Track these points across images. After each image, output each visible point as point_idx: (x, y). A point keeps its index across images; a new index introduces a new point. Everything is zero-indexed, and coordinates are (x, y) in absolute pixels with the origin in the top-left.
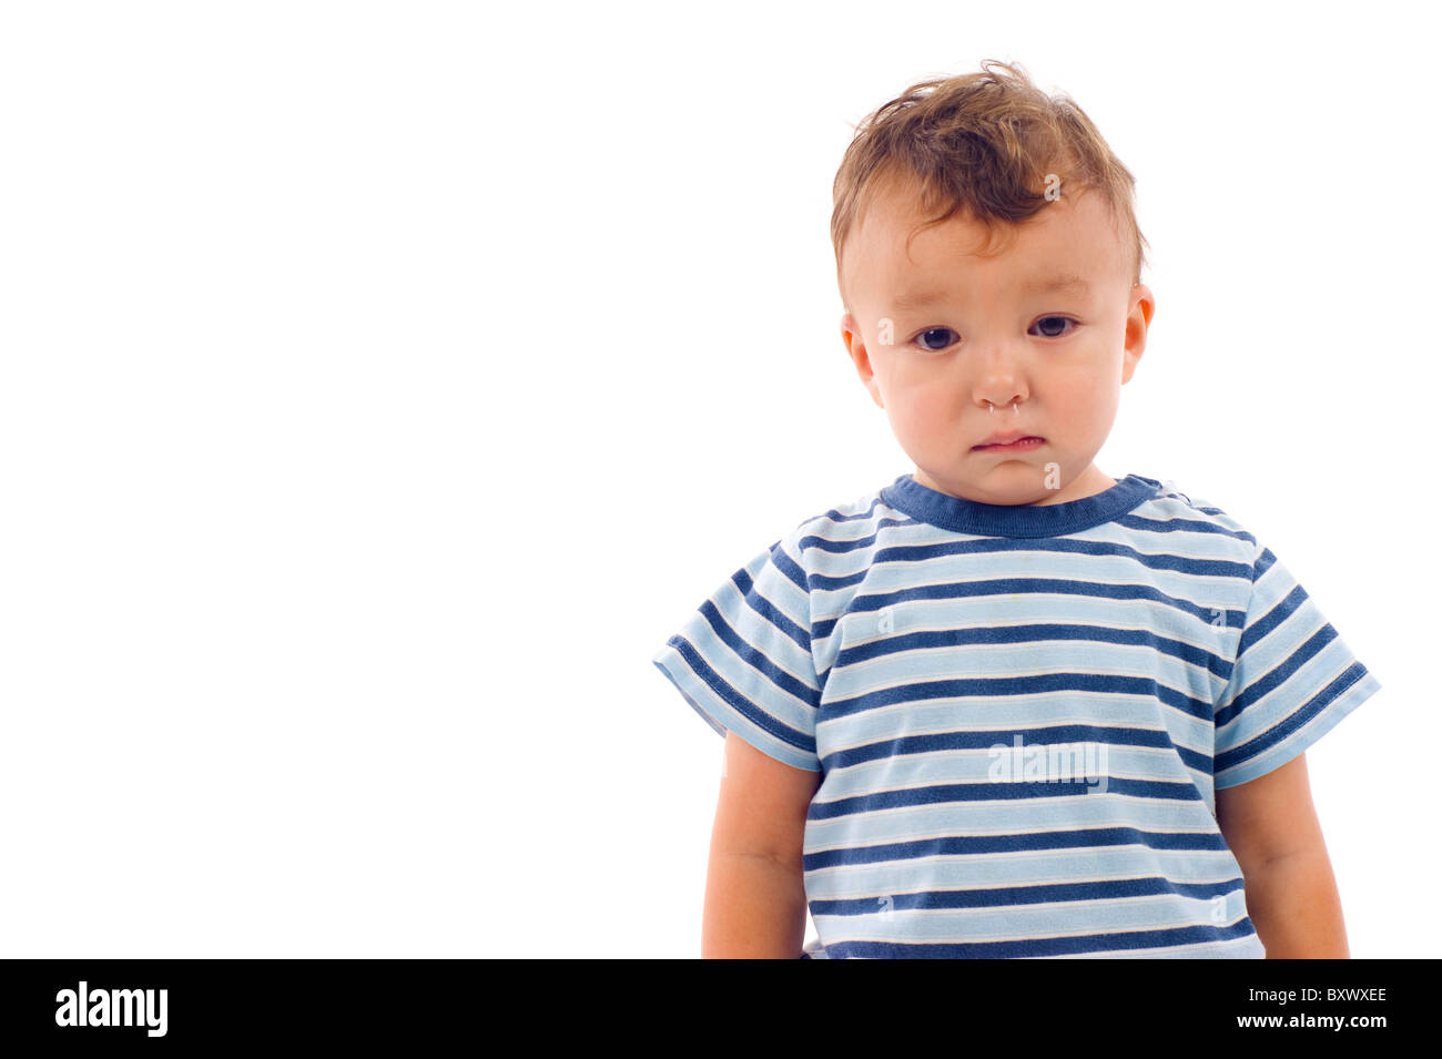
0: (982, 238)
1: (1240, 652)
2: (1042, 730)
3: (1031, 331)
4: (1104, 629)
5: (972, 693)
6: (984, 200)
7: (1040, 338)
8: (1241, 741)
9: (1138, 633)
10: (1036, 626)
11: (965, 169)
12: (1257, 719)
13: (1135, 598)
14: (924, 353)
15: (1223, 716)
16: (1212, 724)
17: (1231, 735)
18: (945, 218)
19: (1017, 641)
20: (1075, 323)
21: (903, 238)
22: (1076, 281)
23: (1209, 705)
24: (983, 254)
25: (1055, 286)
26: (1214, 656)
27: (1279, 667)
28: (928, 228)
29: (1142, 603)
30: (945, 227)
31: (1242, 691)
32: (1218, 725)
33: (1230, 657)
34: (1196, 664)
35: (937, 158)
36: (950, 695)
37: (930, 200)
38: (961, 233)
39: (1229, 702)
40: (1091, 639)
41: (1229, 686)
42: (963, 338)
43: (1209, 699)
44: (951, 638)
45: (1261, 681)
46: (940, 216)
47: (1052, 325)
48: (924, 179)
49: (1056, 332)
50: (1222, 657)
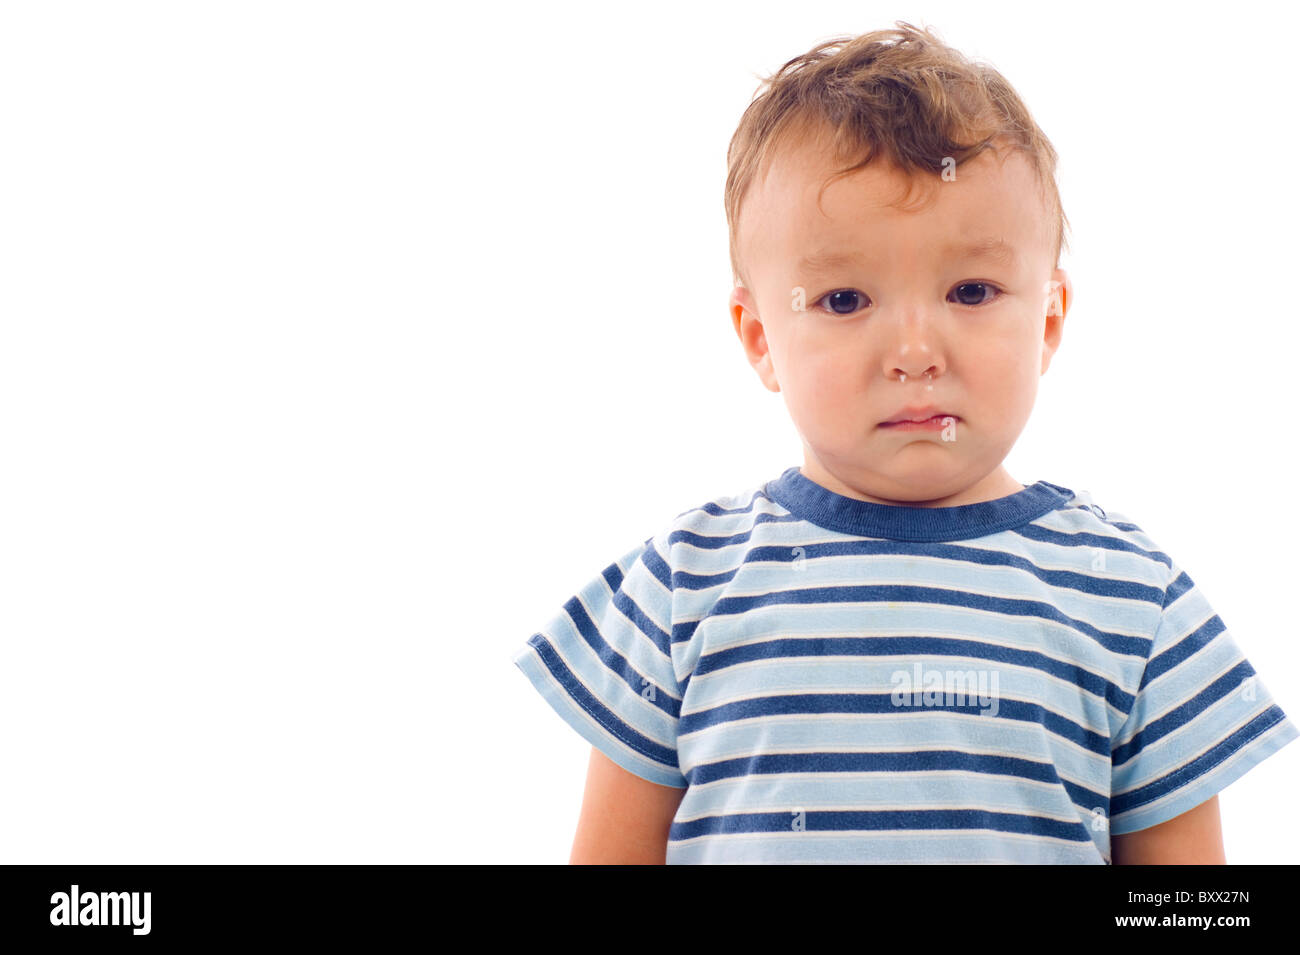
0: (902, 189)
1: (1143, 684)
2: (912, 754)
3: (950, 298)
4: (989, 645)
5: (837, 709)
6: (905, 148)
7: (958, 306)
8: (1138, 783)
9: (1027, 653)
10: (914, 638)
11: (884, 113)
12: (1157, 761)
13: (1027, 614)
14: (828, 317)
15: (1121, 754)
16: (1108, 760)
17: (1128, 777)
18: (860, 167)
19: (890, 654)
20: (998, 291)
21: (814, 189)
22: (1000, 246)
23: (1106, 738)
24: (900, 207)
25: (977, 252)
26: (1113, 685)
27: (1185, 705)
28: (841, 178)
29: (1035, 620)
30: (862, 176)
31: (1142, 728)
32: (1115, 763)
33: (1130, 688)
34: (1094, 692)
35: (854, 102)
36: (812, 711)
37: (845, 148)
38: (879, 182)
39: (1127, 739)
40: (973, 656)
41: (1128, 721)
42: (874, 303)
43: (1105, 732)
44: (818, 647)
45: (1164, 719)
46: (855, 164)
47: (970, 293)
48: (838, 126)
49: (976, 300)
50: (1123, 688)
